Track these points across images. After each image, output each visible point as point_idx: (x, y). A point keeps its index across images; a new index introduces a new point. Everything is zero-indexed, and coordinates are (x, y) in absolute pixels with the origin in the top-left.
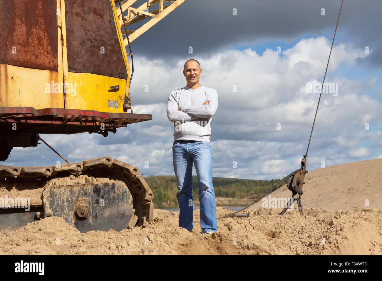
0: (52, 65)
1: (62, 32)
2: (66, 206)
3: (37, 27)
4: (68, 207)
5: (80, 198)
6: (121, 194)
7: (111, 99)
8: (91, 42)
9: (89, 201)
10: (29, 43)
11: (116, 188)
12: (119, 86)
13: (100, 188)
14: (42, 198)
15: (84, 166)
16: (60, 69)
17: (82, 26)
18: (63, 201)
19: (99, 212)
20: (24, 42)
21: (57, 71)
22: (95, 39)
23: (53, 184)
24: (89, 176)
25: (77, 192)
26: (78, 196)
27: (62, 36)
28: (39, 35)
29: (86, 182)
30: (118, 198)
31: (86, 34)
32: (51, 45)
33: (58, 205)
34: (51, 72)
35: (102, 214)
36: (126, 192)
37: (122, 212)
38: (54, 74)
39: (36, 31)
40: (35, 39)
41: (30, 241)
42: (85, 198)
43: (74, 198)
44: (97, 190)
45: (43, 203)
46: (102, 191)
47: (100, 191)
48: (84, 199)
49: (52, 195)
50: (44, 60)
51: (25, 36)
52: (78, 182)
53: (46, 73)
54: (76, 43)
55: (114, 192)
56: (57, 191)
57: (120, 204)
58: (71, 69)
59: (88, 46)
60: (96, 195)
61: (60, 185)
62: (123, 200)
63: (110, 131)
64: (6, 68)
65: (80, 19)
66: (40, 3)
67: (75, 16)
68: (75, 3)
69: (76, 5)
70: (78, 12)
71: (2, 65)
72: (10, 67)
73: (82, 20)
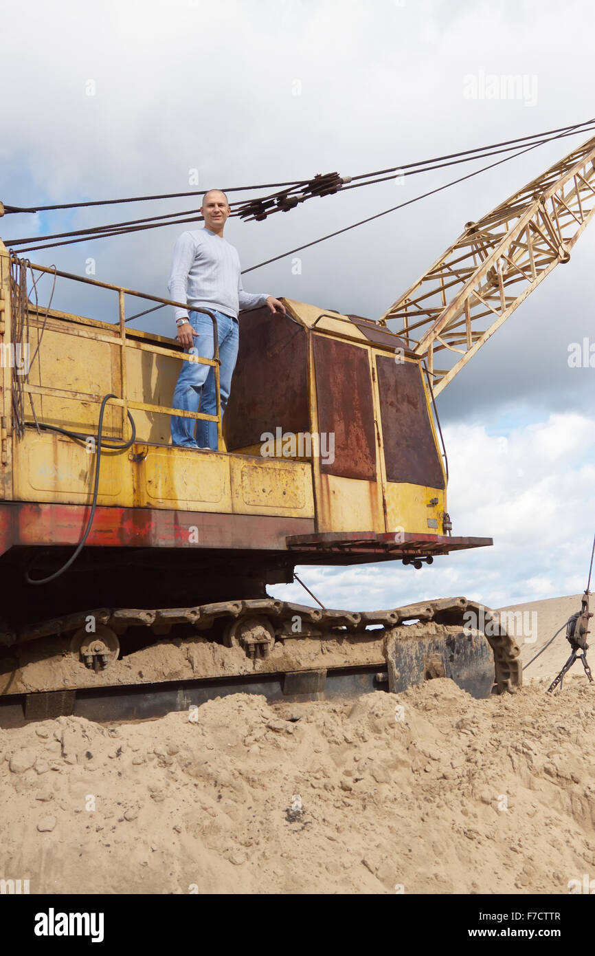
0: (370, 474)
1: (379, 429)
2: (415, 665)
4: (417, 666)
5: (431, 654)
6: (479, 647)
7: (430, 517)
8: (407, 441)
9: (442, 658)
10: (347, 445)
11: (473, 639)
12: (436, 499)
13: (454, 640)
14: (385, 653)
15: (435, 610)
16: (378, 478)
17: (397, 419)
18: (411, 657)
19: (455, 673)
20: (343, 445)
21: (376, 480)
22: (410, 437)
23: (398, 634)
24: (438, 624)
25: (427, 646)
26: (429, 651)
28: (358, 434)
29: (438, 632)
30: (476, 653)
31: (401, 430)
32: (369, 446)
33: (405, 663)
34: (370, 483)
35: (458, 676)
36: (485, 645)
37: (482, 673)
38: (373, 485)
39: (354, 429)
40: (354, 439)
41: (429, 710)
42: (438, 654)
43: (424, 654)
44: (450, 643)
45: (387, 659)
46: (457, 644)
47: (454, 644)
48: (436, 656)
49: (398, 650)
50: (363, 467)
51: (343, 436)
52: (428, 632)
53: (366, 484)
54: (392, 443)
55: (472, 645)
56: (403, 644)
57: (480, 661)
58: (391, 478)
59: (404, 446)
60: (450, 649)
61: (407, 636)
62: (482, 656)
63: (424, 560)
64: (327, 479)
65: (394, 411)
66: (356, 391)
67: (390, 407)
68: (389, 389)
69: (390, 392)
70: (392, 402)
71: (323, 476)
72: (331, 478)
73: (397, 411)
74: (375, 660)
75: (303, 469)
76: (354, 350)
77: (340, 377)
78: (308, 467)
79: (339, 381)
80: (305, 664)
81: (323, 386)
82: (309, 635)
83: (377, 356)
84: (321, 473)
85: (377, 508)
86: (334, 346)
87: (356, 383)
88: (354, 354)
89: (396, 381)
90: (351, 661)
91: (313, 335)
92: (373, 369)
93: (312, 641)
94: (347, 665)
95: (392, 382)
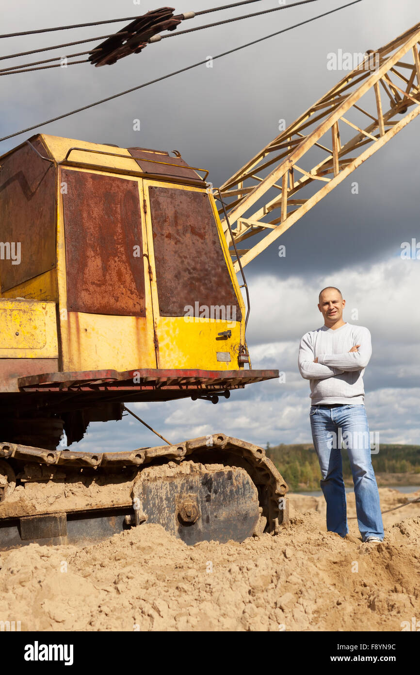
0: (137, 309)
1: (150, 263)
2: (165, 506)
3: (116, 259)
4: (168, 507)
5: (184, 495)
6: (241, 486)
7: (221, 350)
8: (190, 273)
9: (197, 498)
10: (105, 281)
11: (234, 478)
12: (230, 332)
13: (211, 479)
14: (132, 495)
15: (188, 449)
16: (148, 313)
17: (176, 252)
18: (161, 498)
19: (212, 513)
20: (99, 281)
21: (144, 316)
22: (194, 269)
23: (147, 475)
24: (195, 462)
25: (179, 486)
26: (181, 492)
27: (150, 267)
28: (119, 269)
29: (192, 471)
30: (237, 492)
31: (182, 262)
32: (135, 281)
33: (154, 505)
34: (137, 319)
35: (216, 517)
36: (248, 483)
37: (244, 513)
38: (141, 320)
39: (115, 264)
40: (114, 274)
41: (119, 560)
42: (192, 495)
43: (176, 495)
44: (207, 482)
45: (133, 502)
46: (215, 483)
47: (211, 484)
48: (190, 496)
49: (146, 491)
50: (127, 302)
51: (100, 272)
52: (181, 472)
53: (130, 320)
54: (169, 276)
55: (232, 484)
56: (151, 485)
57: (241, 501)
58: (164, 312)
59: (186, 279)
60: (206, 489)
61: (156, 477)
62: (244, 495)
63: (221, 394)
64: (77, 317)
65: (173, 243)
66: (119, 225)
67: (166, 239)
68: (165, 221)
69: (166, 224)
70: (170, 234)
71: (72, 314)
72: (84, 317)
73: (176, 244)
74: (121, 502)
75: (44, 308)
76: (118, 183)
77: (97, 211)
78: (51, 306)
79: (95, 215)
80: (41, 509)
81: (73, 221)
82: (51, 478)
83: (151, 188)
84: (69, 311)
85: (146, 344)
86: (90, 180)
87: (119, 217)
88: (118, 187)
89: (176, 213)
90: (94, 504)
91: (62, 170)
92: (144, 201)
93: (55, 484)
94: (88, 508)
95: (170, 212)
